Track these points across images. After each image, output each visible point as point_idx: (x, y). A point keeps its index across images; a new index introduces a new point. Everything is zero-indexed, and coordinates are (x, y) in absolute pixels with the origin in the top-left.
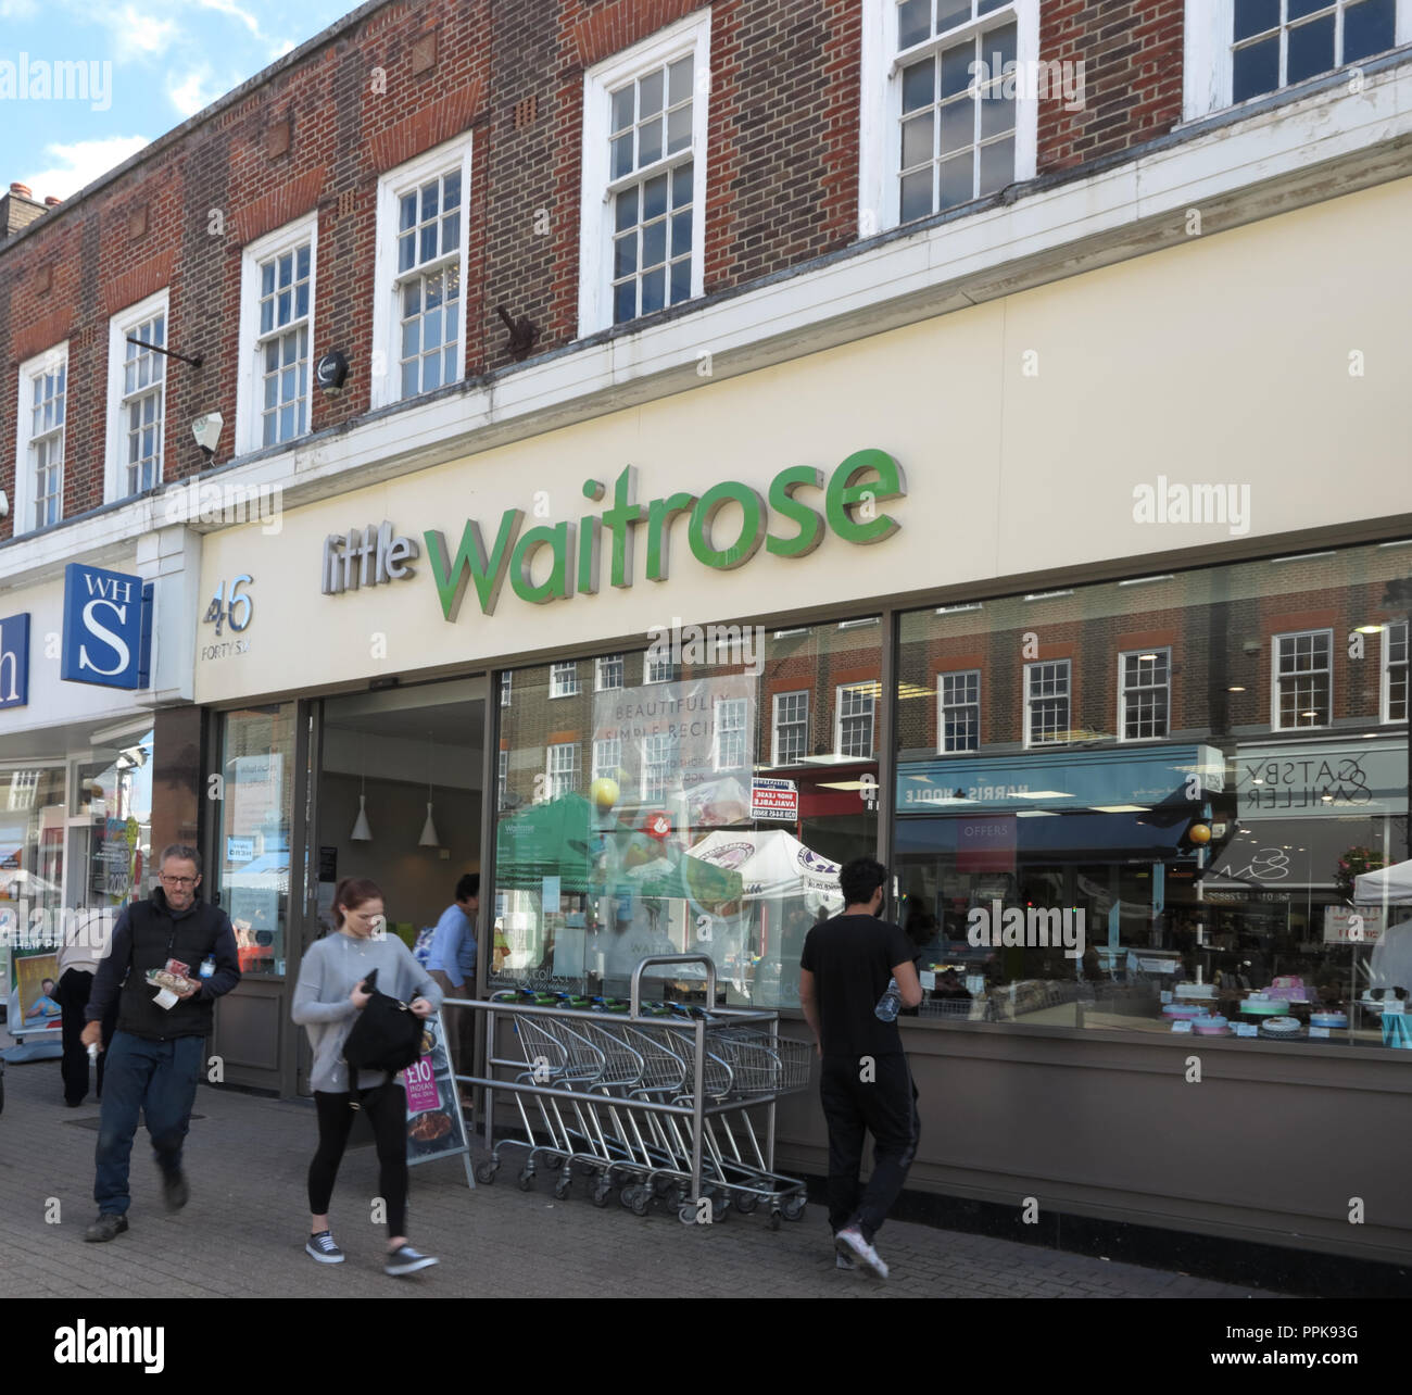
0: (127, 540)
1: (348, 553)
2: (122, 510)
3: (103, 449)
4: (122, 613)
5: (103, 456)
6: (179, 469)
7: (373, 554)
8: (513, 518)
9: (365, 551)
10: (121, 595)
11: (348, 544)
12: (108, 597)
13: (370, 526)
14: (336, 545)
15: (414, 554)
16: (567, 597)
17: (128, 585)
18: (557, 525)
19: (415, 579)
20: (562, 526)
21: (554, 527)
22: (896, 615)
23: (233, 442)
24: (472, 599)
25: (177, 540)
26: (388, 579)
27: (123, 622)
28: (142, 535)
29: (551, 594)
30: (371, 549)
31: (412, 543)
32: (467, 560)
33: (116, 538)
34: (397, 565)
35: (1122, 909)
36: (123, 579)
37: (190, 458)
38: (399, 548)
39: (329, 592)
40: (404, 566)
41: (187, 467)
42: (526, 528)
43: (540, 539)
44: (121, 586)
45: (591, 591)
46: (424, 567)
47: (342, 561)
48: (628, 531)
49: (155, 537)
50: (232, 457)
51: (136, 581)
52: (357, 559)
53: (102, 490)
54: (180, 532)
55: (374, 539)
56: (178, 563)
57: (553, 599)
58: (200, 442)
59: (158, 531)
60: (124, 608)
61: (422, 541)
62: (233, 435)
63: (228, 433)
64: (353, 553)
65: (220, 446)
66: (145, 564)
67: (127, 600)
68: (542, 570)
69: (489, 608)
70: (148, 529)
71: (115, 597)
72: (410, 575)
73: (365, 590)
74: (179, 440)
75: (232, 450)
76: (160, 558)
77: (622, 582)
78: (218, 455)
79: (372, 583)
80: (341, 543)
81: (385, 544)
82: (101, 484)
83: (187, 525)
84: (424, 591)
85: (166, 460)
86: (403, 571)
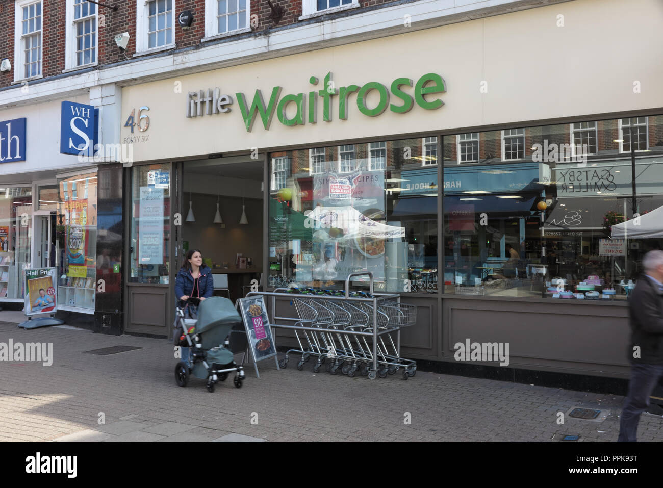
0: (84, 88)
1: (199, 100)
2: (82, 75)
3: (64, 44)
4: (86, 122)
5: (64, 47)
6: (107, 56)
7: (211, 102)
8: (277, 91)
9: (207, 100)
10: (86, 114)
11: (199, 96)
12: (80, 116)
13: (209, 89)
14: (192, 96)
15: (231, 102)
16: (303, 124)
17: (88, 110)
18: (298, 94)
19: (231, 112)
20: (300, 95)
21: (297, 95)
22: (442, 137)
23: (135, 46)
24: (259, 123)
25: (112, 90)
26: (218, 112)
27: (87, 127)
28: (93, 86)
29: (296, 123)
30: (210, 99)
31: (230, 97)
32: (257, 106)
33: (79, 87)
34: (223, 107)
35: (506, 239)
36: (86, 107)
37: (112, 51)
38: (224, 100)
39: (190, 116)
40: (226, 107)
41: (111, 55)
42: (283, 95)
43: (290, 100)
44: (86, 110)
45: (313, 122)
46: (236, 107)
47: (196, 104)
48: (330, 98)
49: (100, 88)
50: (135, 53)
51: (91, 107)
52: (203, 103)
53: (64, 63)
54: (113, 87)
55: (211, 95)
56: (112, 100)
57: (296, 125)
58: (119, 45)
59: (101, 85)
60: (87, 120)
61: (235, 97)
62: (135, 43)
63: (132, 42)
64: (202, 100)
65: (128, 47)
66: (95, 99)
67: (88, 117)
68: (291, 113)
69: (267, 126)
70: (96, 84)
71: (83, 116)
72: (229, 111)
73: (206, 116)
74: (106, 43)
75: (135, 49)
76: (102, 98)
77: (328, 119)
78: (127, 51)
79: (211, 113)
80: (195, 95)
81: (216, 96)
82: (64, 60)
83: (116, 83)
84: (236, 118)
85: (99, 51)
86: (226, 110)
